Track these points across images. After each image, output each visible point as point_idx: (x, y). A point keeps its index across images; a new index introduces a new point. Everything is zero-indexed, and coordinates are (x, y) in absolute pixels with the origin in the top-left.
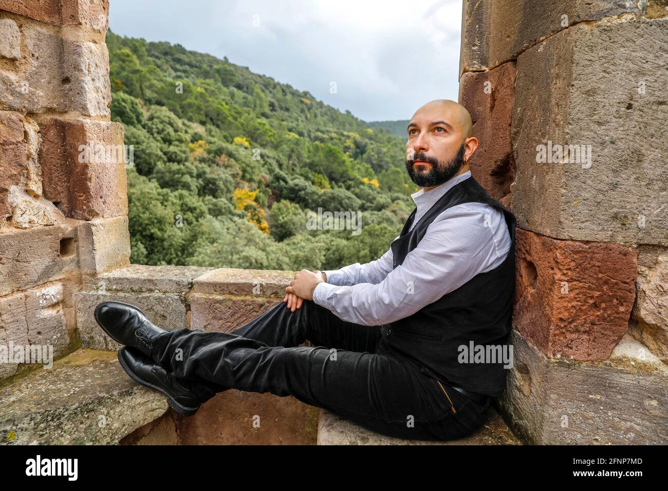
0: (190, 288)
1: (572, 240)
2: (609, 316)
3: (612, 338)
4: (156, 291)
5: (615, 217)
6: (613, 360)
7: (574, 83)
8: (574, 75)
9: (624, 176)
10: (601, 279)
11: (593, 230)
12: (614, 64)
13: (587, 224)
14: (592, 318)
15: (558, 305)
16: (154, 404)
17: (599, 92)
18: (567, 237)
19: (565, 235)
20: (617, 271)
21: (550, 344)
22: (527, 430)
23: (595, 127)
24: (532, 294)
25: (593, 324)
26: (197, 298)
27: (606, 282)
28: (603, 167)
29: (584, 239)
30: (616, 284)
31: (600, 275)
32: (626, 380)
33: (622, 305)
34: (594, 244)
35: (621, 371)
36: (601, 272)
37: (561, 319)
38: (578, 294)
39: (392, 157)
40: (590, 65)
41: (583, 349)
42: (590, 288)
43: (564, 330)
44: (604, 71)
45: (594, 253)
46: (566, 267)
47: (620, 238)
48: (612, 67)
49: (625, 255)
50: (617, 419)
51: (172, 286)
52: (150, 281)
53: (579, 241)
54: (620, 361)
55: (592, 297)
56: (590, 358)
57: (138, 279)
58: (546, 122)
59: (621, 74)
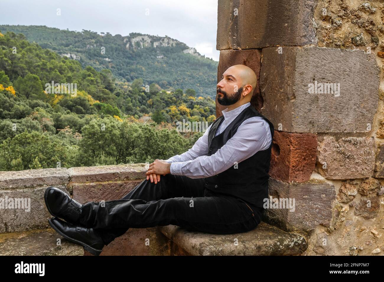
0: (69, 181)
1: (296, 133)
2: (309, 162)
3: (310, 172)
4: (44, 186)
5: (310, 123)
6: (310, 181)
7: (296, 69)
8: (296, 67)
9: (313, 106)
10: (306, 148)
11: (303, 128)
12: (309, 63)
13: (301, 126)
14: (303, 164)
15: (292, 160)
16: (76, 253)
17: (304, 73)
18: (295, 132)
19: (294, 131)
20: (311, 144)
21: (290, 177)
22: (279, 219)
23: (303, 87)
24: (277, 158)
25: (304, 167)
26: (78, 186)
27: (308, 149)
28: (306, 103)
29: (301, 132)
30: (311, 149)
31: (306, 146)
32: (315, 188)
33: (313, 158)
34: (304, 134)
35: (314, 185)
36: (306, 145)
37: (293, 166)
38: (299, 155)
39: (27, 63)
40: (301, 63)
41: (301, 178)
42: (303, 152)
43: (294, 171)
44: (306, 66)
45: (304, 137)
46: (295, 144)
47: (312, 131)
48: (308, 64)
49: (314, 138)
50: (313, 205)
51: (56, 180)
52: (40, 179)
53: (299, 133)
54: (312, 181)
55: (303, 156)
56: (303, 181)
57: (30, 179)
58: (282, 83)
59: (311, 67)
